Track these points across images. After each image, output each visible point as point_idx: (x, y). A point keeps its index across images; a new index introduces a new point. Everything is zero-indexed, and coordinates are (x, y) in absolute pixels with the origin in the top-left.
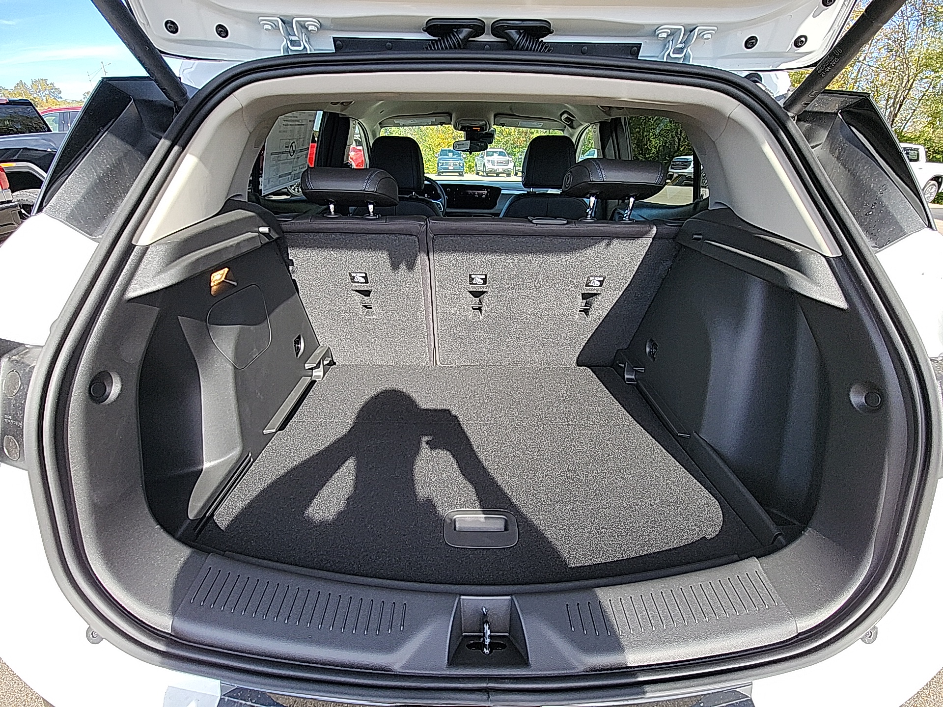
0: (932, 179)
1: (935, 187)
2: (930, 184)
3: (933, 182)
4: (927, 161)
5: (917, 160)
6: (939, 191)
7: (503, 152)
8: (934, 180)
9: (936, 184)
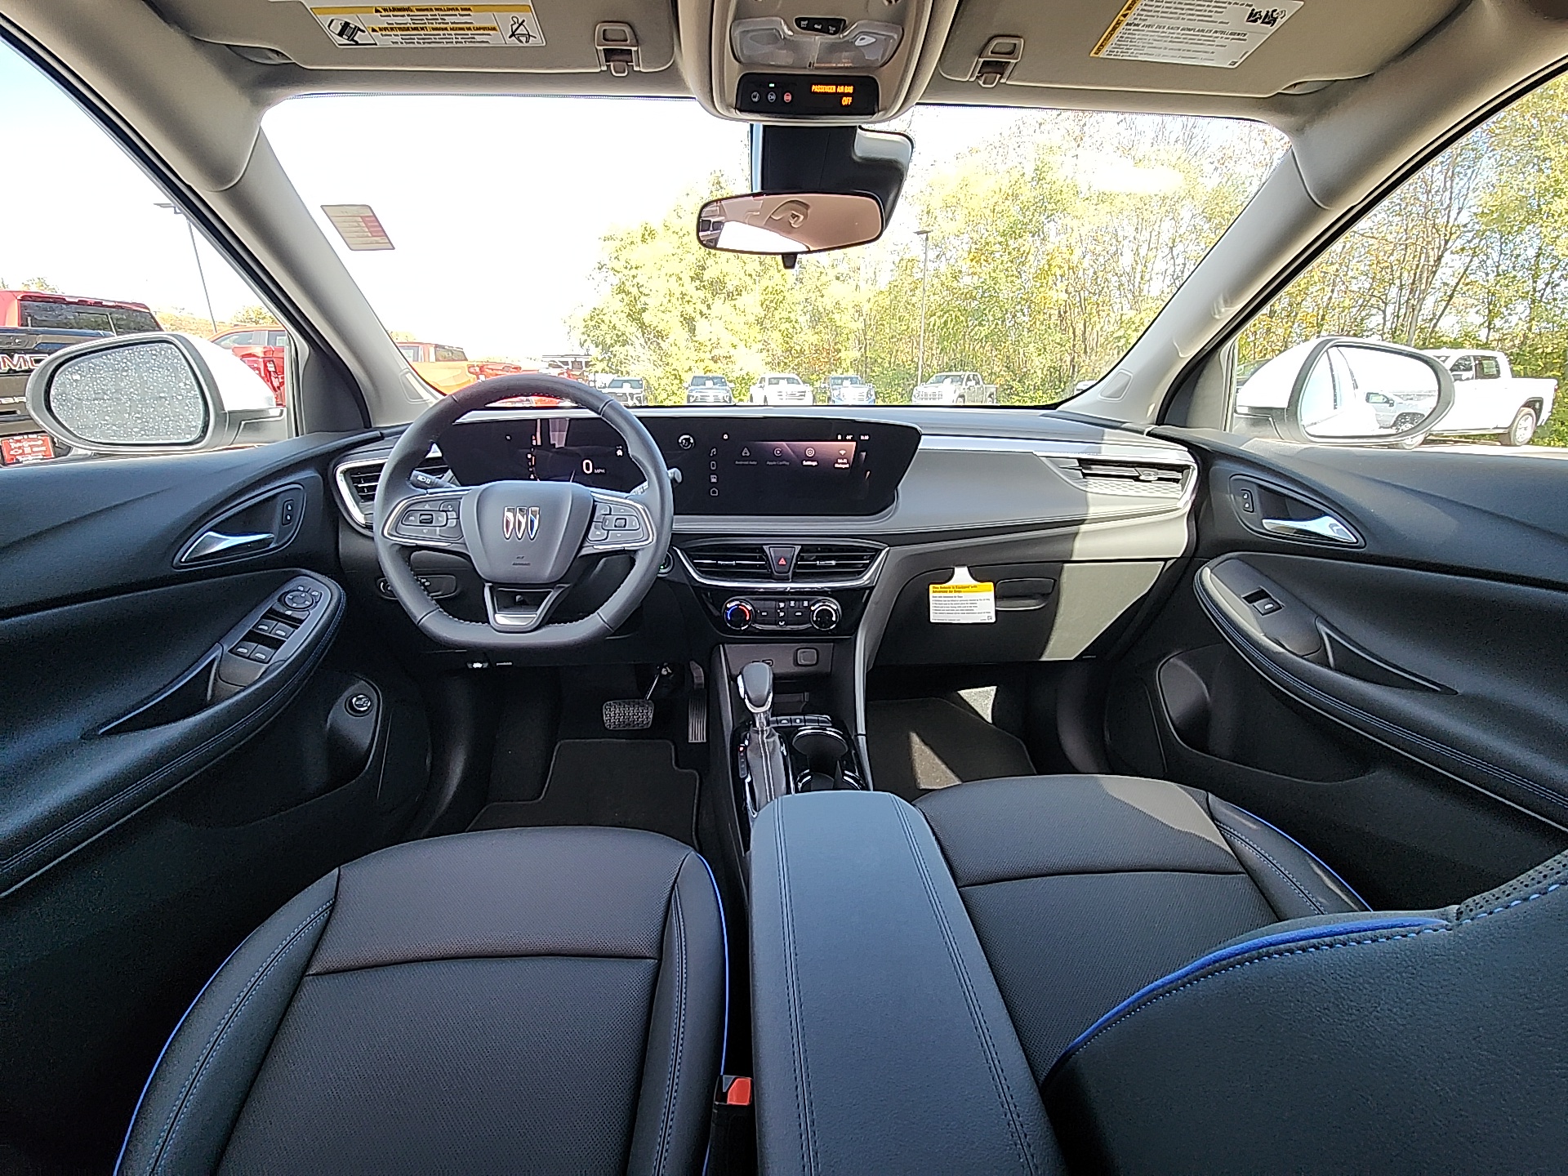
0: (1524, 406)
1: (1530, 418)
2: (1522, 414)
3: (1527, 410)
4: (1513, 377)
5: (1497, 375)
6: (1538, 424)
7: (793, 379)
8: (1529, 407)
9: (1533, 412)
